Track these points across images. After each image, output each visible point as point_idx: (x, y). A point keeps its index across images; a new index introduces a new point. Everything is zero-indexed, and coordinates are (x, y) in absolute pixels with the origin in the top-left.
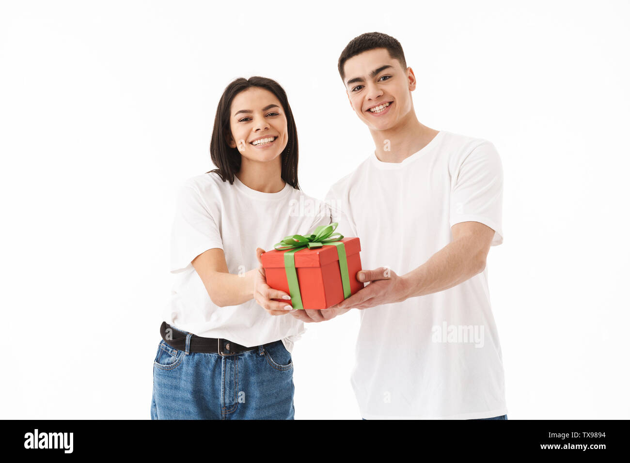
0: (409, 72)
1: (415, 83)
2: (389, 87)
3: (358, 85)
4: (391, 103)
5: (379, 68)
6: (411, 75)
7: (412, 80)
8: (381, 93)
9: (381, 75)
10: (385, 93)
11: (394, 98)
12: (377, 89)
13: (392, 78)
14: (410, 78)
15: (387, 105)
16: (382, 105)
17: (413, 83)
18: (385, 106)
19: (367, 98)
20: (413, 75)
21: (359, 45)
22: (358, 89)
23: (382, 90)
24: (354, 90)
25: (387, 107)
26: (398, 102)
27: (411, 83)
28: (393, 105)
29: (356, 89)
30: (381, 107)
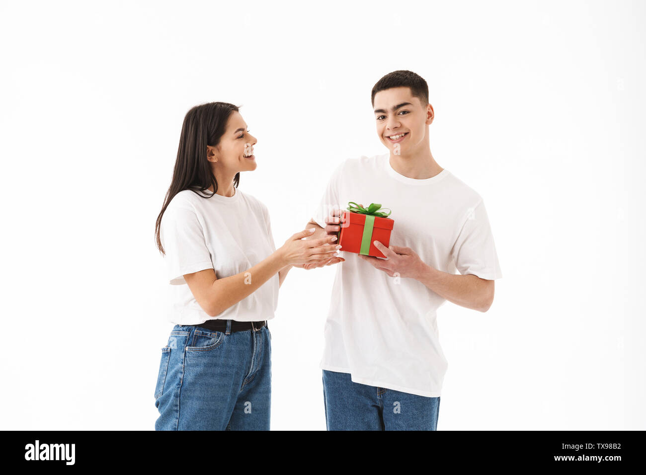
0: (429, 107)
1: (432, 119)
2: (406, 121)
3: (382, 115)
4: (406, 134)
5: (400, 104)
6: (431, 111)
7: (430, 115)
8: (399, 125)
9: (401, 109)
10: (402, 125)
11: (409, 130)
12: (395, 121)
13: (409, 114)
14: (429, 113)
15: (403, 135)
16: (399, 135)
17: (431, 118)
18: (401, 136)
19: (386, 128)
20: (433, 110)
21: (387, 82)
22: (382, 119)
23: (400, 122)
24: (378, 119)
25: (402, 136)
26: (412, 134)
27: (428, 118)
28: (408, 135)
29: (380, 118)
30: (398, 136)
